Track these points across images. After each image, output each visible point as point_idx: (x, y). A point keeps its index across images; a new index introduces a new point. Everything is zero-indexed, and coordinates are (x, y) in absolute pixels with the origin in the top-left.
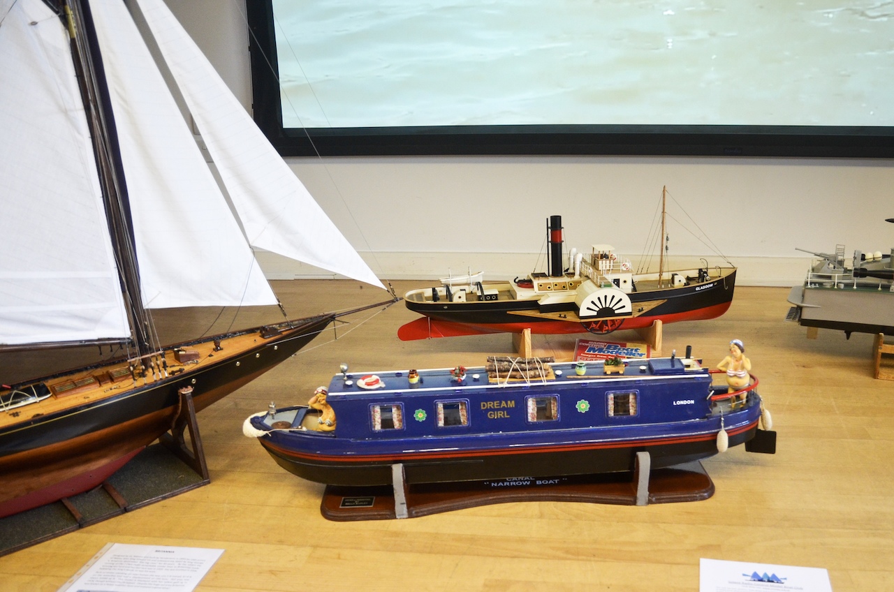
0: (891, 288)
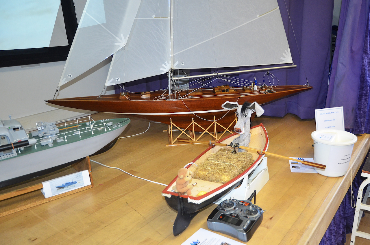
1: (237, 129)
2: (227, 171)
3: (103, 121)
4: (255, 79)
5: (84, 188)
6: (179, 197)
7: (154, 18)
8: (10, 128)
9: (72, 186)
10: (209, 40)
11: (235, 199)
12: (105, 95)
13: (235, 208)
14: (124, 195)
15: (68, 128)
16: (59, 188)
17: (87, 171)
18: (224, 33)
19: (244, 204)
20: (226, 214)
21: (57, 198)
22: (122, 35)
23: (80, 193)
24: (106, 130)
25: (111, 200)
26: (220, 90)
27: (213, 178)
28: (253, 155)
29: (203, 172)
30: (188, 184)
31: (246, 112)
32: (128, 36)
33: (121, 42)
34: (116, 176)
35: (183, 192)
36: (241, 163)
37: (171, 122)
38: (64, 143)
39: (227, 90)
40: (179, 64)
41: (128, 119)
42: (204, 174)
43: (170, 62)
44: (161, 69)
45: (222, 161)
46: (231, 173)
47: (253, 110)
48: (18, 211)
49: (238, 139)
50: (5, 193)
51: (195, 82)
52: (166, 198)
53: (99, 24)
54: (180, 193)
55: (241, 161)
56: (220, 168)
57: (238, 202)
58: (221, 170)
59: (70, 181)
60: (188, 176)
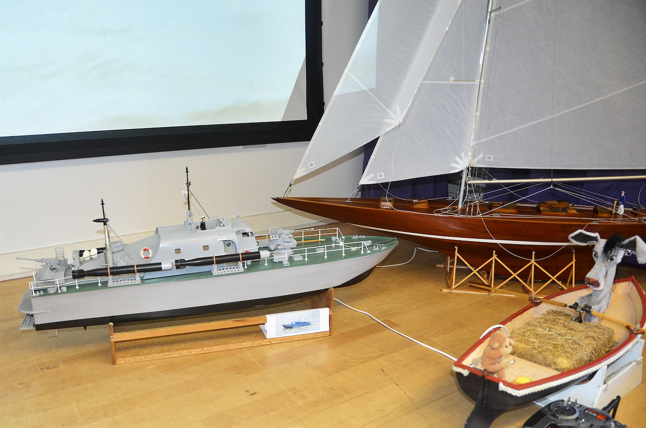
0: (109, 284)
1: (591, 281)
2: (567, 350)
3: (356, 237)
4: (623, 195)
5: (318, 334)
6: (483, 377)
7: (451, 81)
8: (238, 231)
9: (303, 327)
10: (543, 120)
11: (578, 402)
12: (356, 197)
13: (577, 419)
14: (378, 357)
15: (305, 241)
16: (286, 327)
17: (328, 309)
18: (574, 108)
19: (595, 415)
20: (559, 425)
21: (282, 341)
22: (397, 107)
23: (312, 341)
24: (362, 252)
25: (359, 361)
26: (551, 207)
27: (540, 357)
28: (614, 332)
29: (522, 344)
30: (502, 360)
31: (613, 252)
32: (407, 109)
33: (395, 118)
34: (365, 325)
35: (492, 371)
36: (593, 341)
37: (456, 253)
38: (302, 263)
39: (565, 210)
40: (484, 158)
41: (395, 240)
42: (523, 348)
43: (470, 154)
44: (453, 165)
45: (556, 332)
46: (576, 355)
47: (629, 251)
48: (232, 348)
49: (588, 299)
50: (213, 321)
51: (506, 191)
52: (459, 375)
53: (366, 89)
54: (486, 372)
55: (593, 338)
56: (555, 342)
57: (583, 410)
58: (555, 346)
59: (302, 320)
60: (506, 347)
